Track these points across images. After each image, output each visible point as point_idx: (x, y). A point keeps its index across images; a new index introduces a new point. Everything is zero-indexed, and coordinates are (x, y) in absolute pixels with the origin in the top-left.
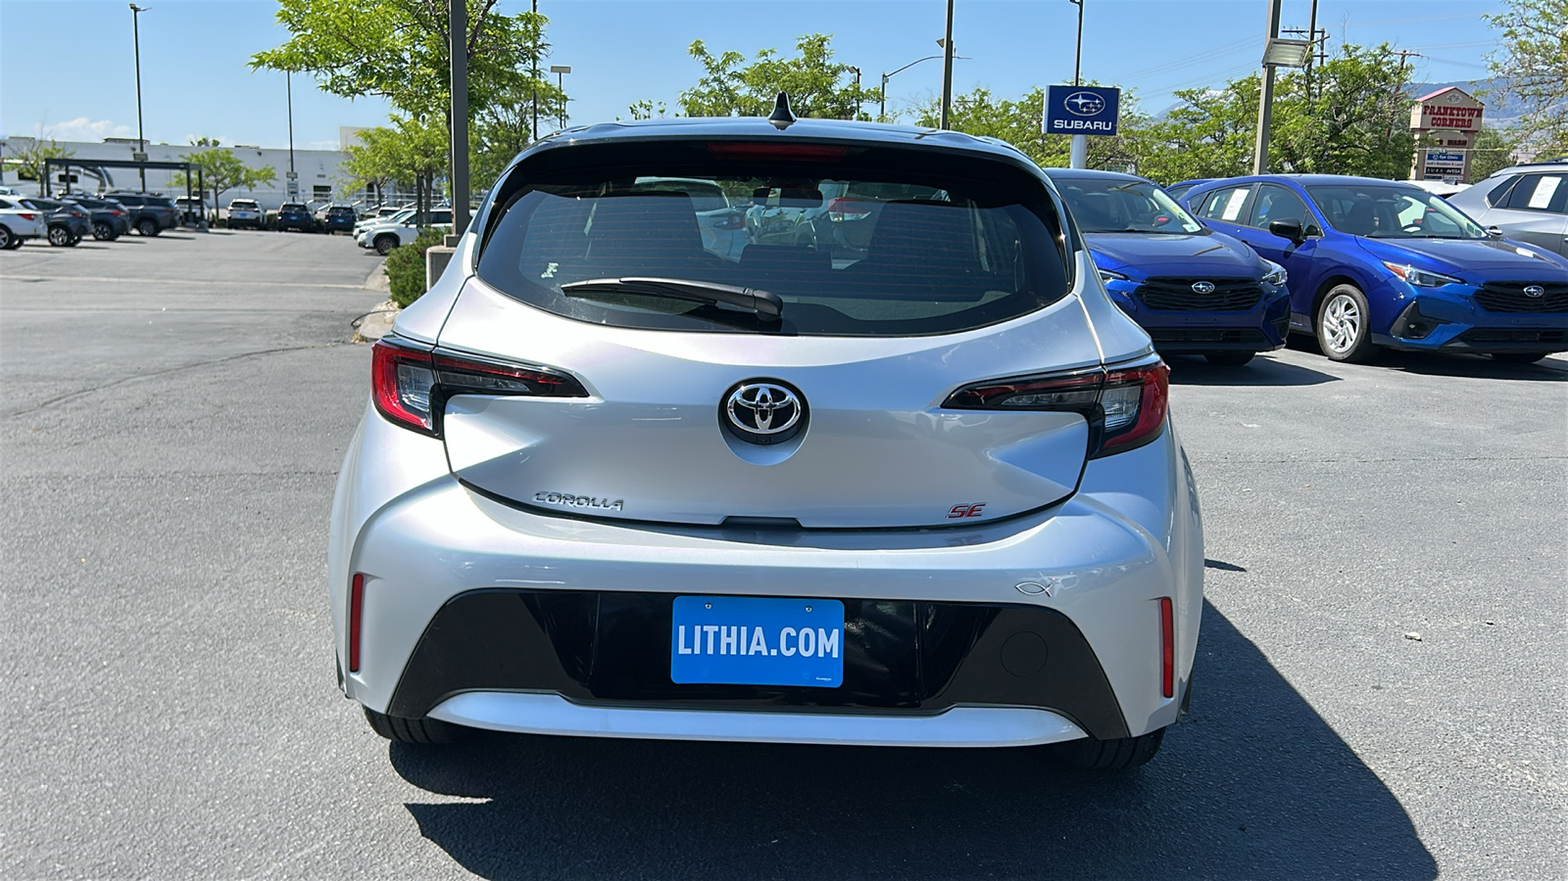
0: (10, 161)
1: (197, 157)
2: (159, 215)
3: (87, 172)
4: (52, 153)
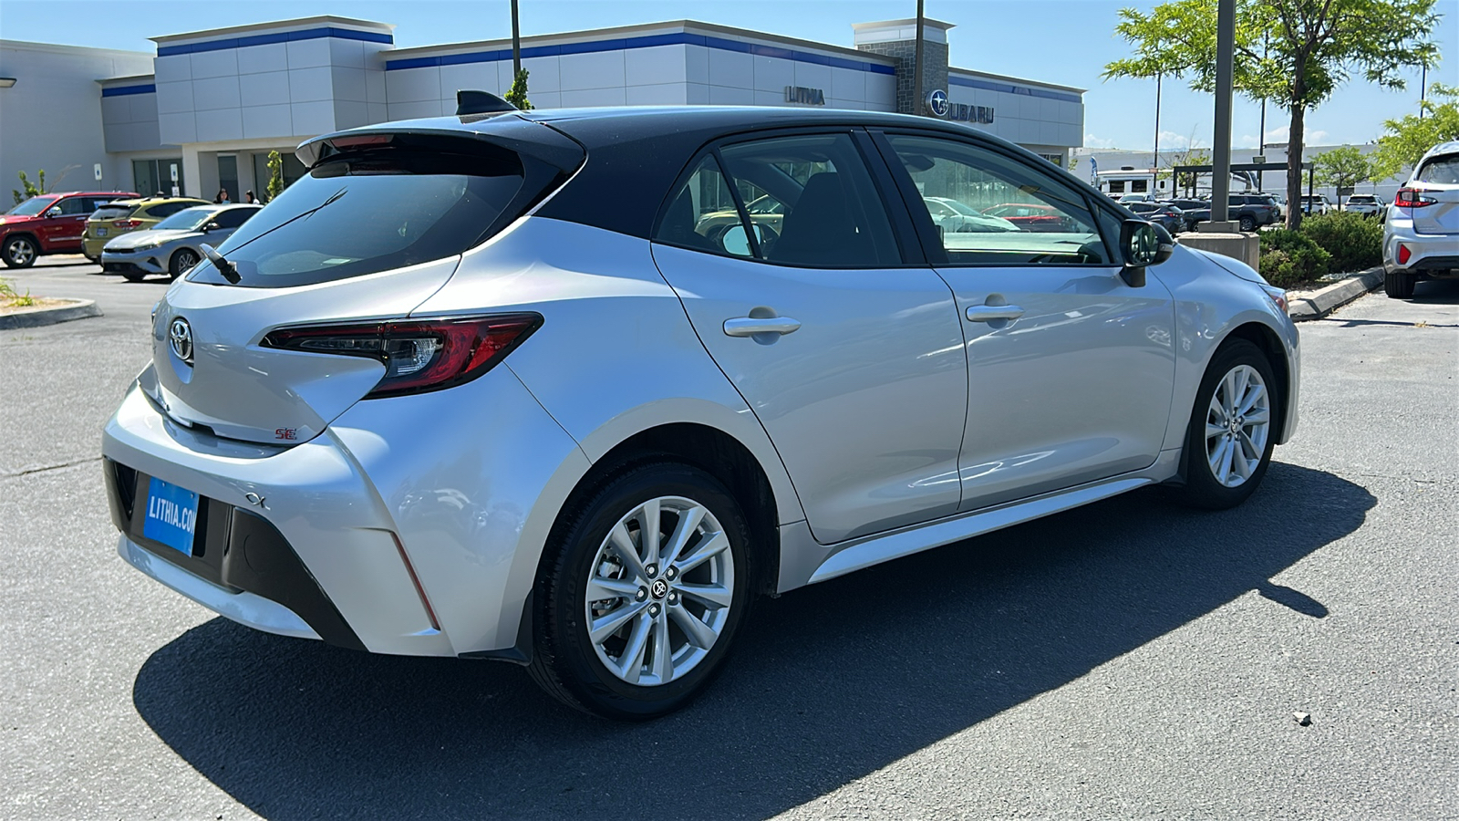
0: (1164, 171)
1: (1324, 156)
2: (1257, 212)
3: (1236, 176)
4: (1198, 162)
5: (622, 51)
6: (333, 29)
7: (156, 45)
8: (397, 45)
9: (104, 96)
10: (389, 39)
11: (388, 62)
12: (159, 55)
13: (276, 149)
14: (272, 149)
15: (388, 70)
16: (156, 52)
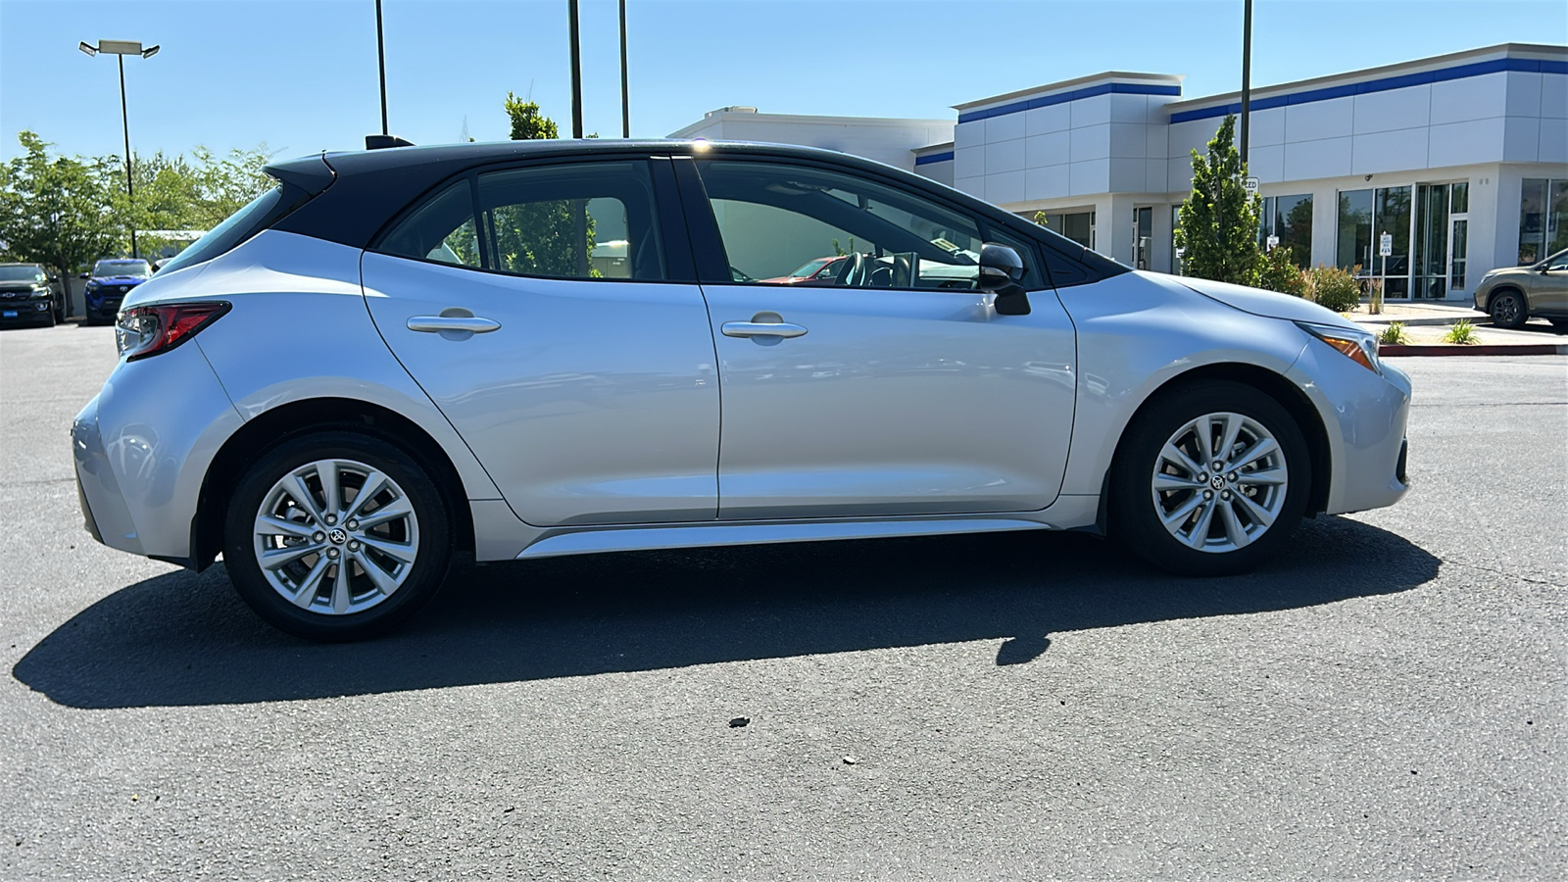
5: (1429, 85)
6: (1116, 84)
7: (957, 112)
8: (1185, 96)
9: (917, 164)
10: (1176, 91)
11: (1173, 115)
12: (959, 122)
13: (1042, 211)
14: (1037, 211)
15: (1172, 123)
16: (957, 119)
